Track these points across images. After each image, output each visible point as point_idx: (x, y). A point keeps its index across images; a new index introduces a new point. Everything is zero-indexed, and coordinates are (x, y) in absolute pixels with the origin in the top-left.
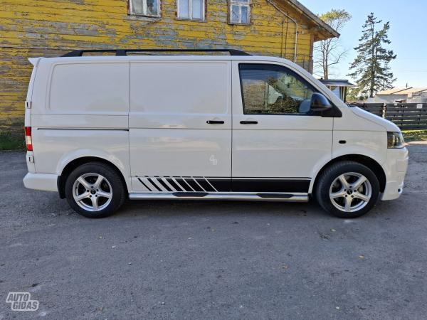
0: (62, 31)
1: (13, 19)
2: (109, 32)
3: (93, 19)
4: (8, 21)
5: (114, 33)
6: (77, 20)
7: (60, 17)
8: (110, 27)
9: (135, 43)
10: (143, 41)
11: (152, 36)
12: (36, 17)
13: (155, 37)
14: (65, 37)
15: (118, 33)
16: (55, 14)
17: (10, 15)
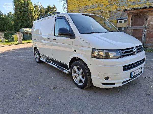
0: (87, 8)
1: (76, 8)
2: (101, 5)
3: (96, 2)
4: (75, 8)
5: (102, 5)
6: (91, 4)
7: (87, 4)
8: (101, 3)
9: (109, 8)
10: (112, 6)
11: (116, 3)
12: (81, 5)
13: (118, 3)
14: (88, 10)
15: (104, 5)
16: (86, 3)
17: (75, 6)
